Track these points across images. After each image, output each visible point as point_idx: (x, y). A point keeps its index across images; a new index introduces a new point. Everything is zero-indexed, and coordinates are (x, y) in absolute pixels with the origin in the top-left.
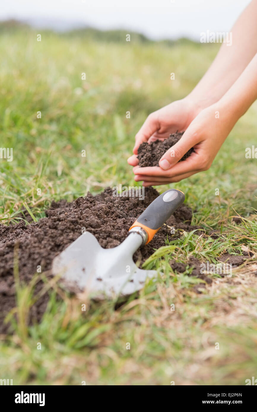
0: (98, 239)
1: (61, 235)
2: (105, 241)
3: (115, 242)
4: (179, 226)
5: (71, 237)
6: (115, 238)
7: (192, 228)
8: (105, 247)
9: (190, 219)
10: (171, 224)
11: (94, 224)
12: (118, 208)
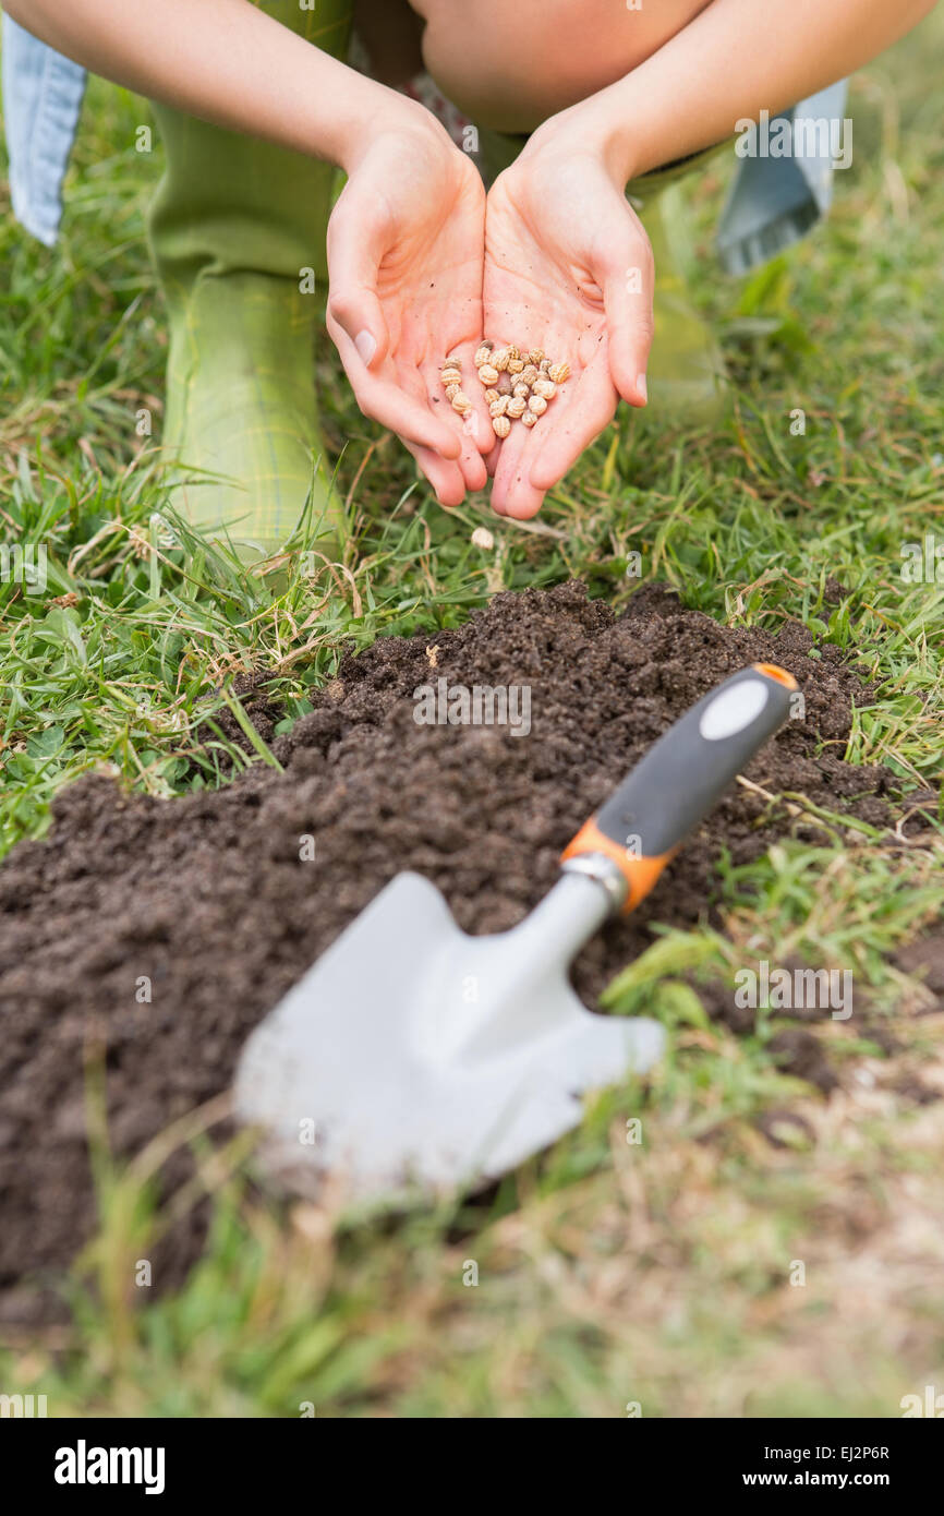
0: (448, 895)
1: (312, 889)
2: (470, 908)
3: (510, 909)
4: (793, 773)
5: (343, 899)
6: (511, 894)
7: (846, 775)
8: (470, 929)
9: (845, 734)
10: (758, 772)
11: (439, 835)
12: (557, 722)
